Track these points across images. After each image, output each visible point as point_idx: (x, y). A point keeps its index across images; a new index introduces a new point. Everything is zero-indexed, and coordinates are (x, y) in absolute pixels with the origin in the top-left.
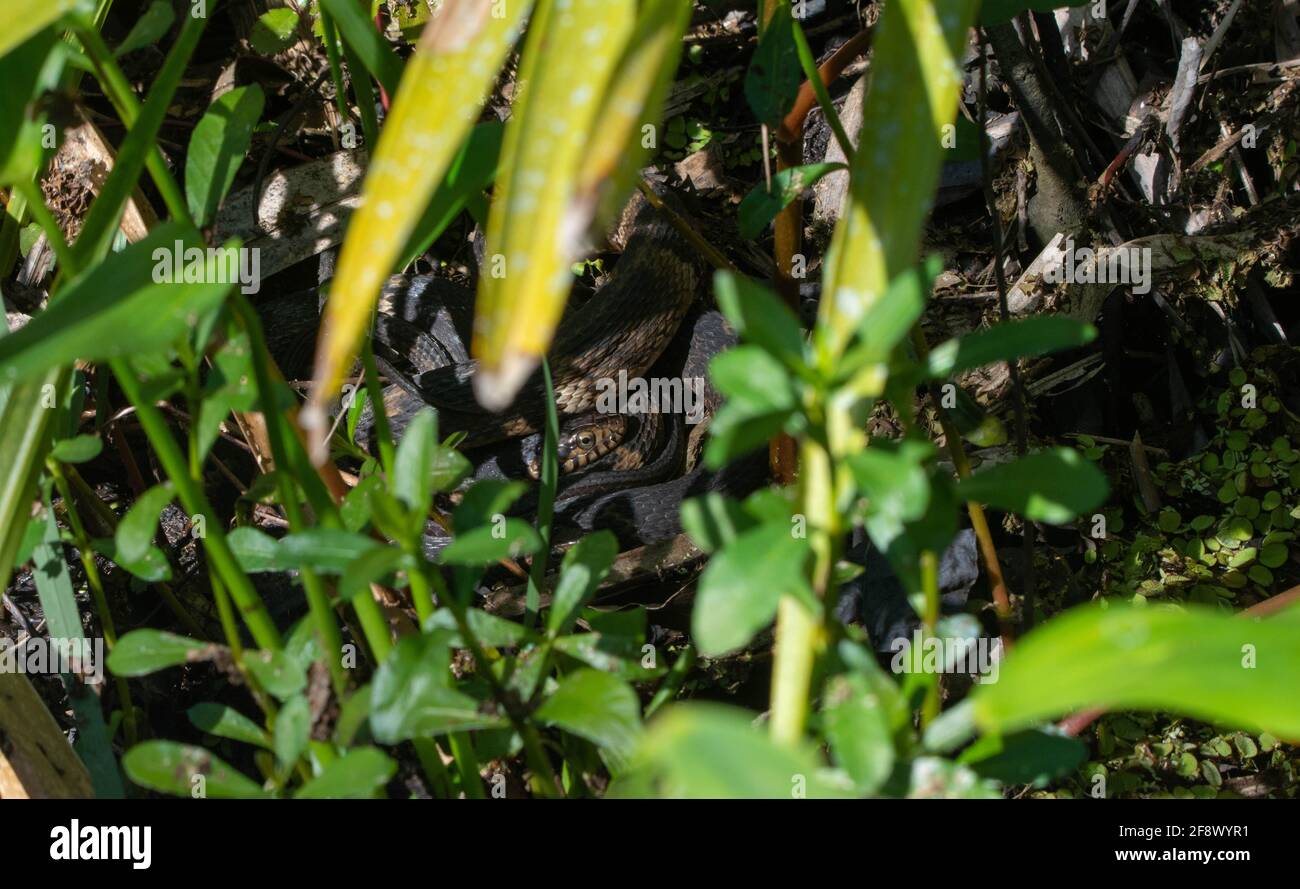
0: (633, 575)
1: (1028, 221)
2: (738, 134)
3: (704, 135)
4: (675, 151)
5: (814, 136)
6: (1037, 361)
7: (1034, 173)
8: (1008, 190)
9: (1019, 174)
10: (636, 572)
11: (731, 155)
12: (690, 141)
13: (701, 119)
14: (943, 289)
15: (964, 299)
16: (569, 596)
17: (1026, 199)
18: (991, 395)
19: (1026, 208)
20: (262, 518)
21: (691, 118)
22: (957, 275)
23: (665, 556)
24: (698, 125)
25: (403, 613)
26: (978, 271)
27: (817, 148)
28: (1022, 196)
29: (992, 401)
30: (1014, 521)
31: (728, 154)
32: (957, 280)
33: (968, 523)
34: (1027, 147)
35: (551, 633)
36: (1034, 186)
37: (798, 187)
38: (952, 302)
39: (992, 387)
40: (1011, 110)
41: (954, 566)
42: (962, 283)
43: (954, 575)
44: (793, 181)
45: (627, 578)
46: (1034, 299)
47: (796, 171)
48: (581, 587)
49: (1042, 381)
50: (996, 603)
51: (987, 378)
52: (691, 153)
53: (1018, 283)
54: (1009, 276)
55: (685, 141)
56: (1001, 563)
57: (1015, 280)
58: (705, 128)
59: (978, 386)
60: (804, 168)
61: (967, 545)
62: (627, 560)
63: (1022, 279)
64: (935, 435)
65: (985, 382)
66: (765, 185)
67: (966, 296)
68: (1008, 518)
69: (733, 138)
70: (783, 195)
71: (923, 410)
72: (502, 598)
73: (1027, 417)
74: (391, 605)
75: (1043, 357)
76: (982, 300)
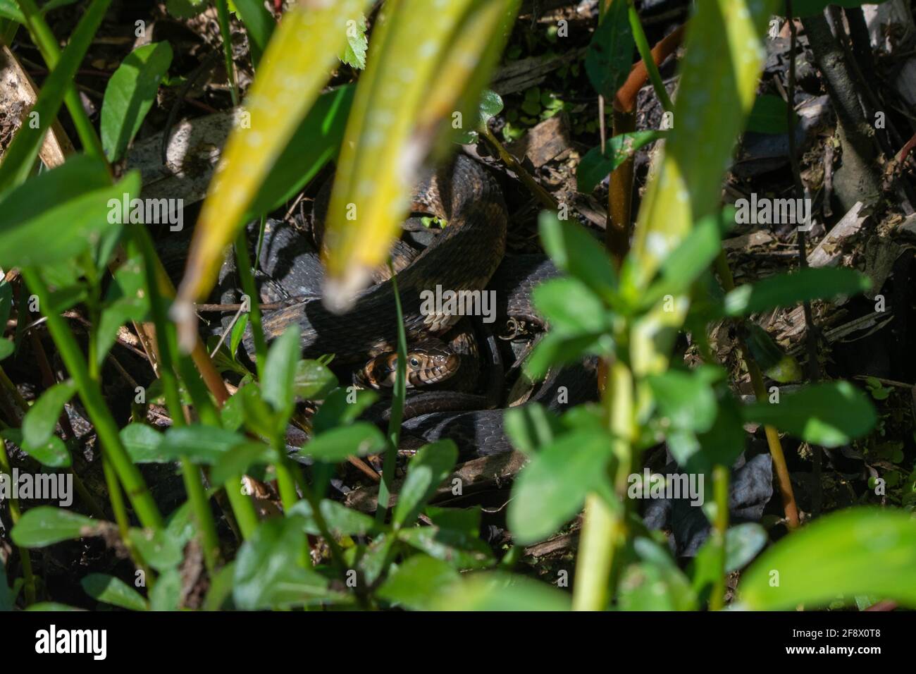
0: (474, 481)
1: (833, 190)
2: (585, 105)
3: (557, 105)
4: (530, 117)
5: (651, 109)
6: (834, 312)
7: (840, 148)
8: (817, 163)
9: (827, 149)
10: (478, 478)
11: (579, 123)
12: (544, 109)
13: (554, 91)
14: (756, 246)
15: (774, 255)
16: (413, 493)
17: (832, 171)
18: (793, 340)
19: (832, 179)
20: (156, 418)
21: (546, 90)
22: (769, 234)
23: (503, 466)
24: (552, 96)
25: (273, 504)
26: (788, 232)
27: (653, 120)
28: (828, 168)
29: (792, 345)
30: (808, 449)
31: (576, 122)
32: (769, 238)
33: (766, 450)
34: (835, 126)
35: (396, 525)
36: (840, 160)
37: (629, 150)
38: (764, 258)
39: (794, 332)
40: (822, 93)
41: (752, 485)
42: (773, 242)
43: (751, 492)
44: (625, 145)
45: (469, 484)
46: (834, 258)
47: (627, 136)
48: (423, 487)
49: (838, 329)
50: (787, 518)
51: (790, 324)
52: (544, 120)
53: (821, 244)
54: (814, 238)
55: (539, 109)
56: (793, 484)
57: (819, 241)
58: (559, 98)
59: (782, 331)
60: (635, 134)
61: (764, 467)
62: (470, 468)
63: (825, 240)
64: (742, 372)
65: (788, 328)
66: (600, 148)
67: (776, 253)
68: (803, 447)
69: (581, 108)
70: (616, 156)
71: (733, 349)
72: (360, 496)
73: (822, 359)
74: (262, 497)
75: (839, 308)
76: (790, 257)
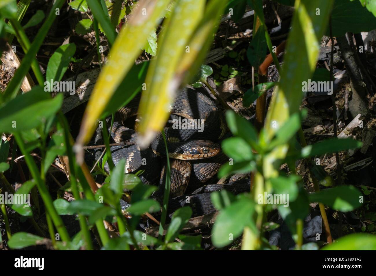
0: (199, 225)
1: (348, 109)
2: (247, 73)
3: (235, 73)
4: (224, 77)
5: (274, 75)
6: (348, 158)
7: (351, 92)
8: (342, 98)
9: (346, 92)
10: (200, 224)
11: (244, 80)
12: (230, 74)
13: (234, 67)
14: (317, 132)
15: (324, 135)
16: (173, 229)
17: (348, 101)
18: (331, 170)
19: (348, 104)
20: (68, 198)
21: (231, 66)
22: (322, 127)
23: (210, 219)
24: (233, 69)
25: (116, 233)
26: (330, 126)
27: (275, 79)
28: (347, 100)
29: (331, 172)
30: (337, 215)
31: (243, 79)
32: (322, 129)
33: (319, 214)
34: (349, 83)
35: (167, 241)
36: (351, 97)
37: (264, 90)
38: (320, 136)
39: (332, 167)
40: (345, 69)
41: (314, 229)
42: (324, 130)
43: (313, 232)
44: (263, 87)
45: (197, 226)
46: (349, 137)
47: (264, 84)
48: (178, 226)
49: (350, 166)
50: (328, 243)
51: (330, 163)
52: (230, 79)
53: (343, 131)
54: (340, 128)
55: (228, 74)
56: (331, 229)
57: (343, 130)
58: (236, 70)
59: (327, 166)
60: (267, 84)
61: (318, 221)
62: (197, 220)
63: (345, 129)
64: (310, 183)
65: (329, 165)
66: (252, 89)
68: (335, 214)
69: (245, 74)
70: (259, 92)
71: (306, 173)
72: (151, 231)
73: (343, 178)
74: (111, 230)
75: (351, 157)
76: (330, 136)
